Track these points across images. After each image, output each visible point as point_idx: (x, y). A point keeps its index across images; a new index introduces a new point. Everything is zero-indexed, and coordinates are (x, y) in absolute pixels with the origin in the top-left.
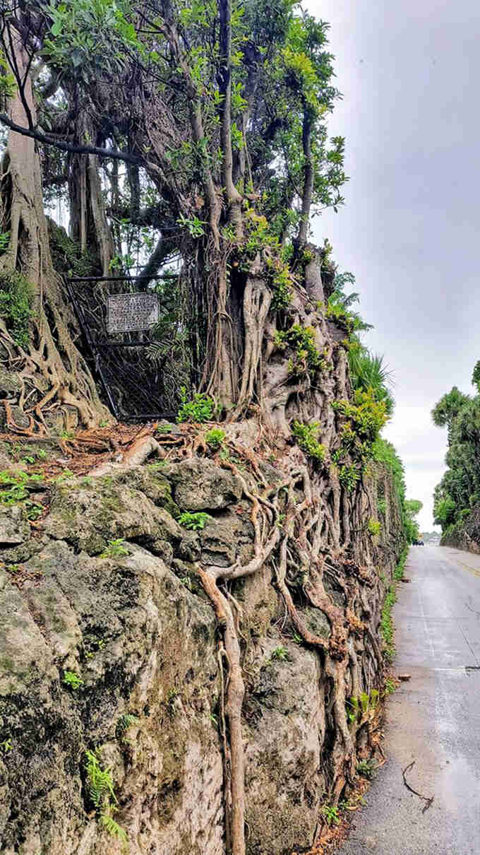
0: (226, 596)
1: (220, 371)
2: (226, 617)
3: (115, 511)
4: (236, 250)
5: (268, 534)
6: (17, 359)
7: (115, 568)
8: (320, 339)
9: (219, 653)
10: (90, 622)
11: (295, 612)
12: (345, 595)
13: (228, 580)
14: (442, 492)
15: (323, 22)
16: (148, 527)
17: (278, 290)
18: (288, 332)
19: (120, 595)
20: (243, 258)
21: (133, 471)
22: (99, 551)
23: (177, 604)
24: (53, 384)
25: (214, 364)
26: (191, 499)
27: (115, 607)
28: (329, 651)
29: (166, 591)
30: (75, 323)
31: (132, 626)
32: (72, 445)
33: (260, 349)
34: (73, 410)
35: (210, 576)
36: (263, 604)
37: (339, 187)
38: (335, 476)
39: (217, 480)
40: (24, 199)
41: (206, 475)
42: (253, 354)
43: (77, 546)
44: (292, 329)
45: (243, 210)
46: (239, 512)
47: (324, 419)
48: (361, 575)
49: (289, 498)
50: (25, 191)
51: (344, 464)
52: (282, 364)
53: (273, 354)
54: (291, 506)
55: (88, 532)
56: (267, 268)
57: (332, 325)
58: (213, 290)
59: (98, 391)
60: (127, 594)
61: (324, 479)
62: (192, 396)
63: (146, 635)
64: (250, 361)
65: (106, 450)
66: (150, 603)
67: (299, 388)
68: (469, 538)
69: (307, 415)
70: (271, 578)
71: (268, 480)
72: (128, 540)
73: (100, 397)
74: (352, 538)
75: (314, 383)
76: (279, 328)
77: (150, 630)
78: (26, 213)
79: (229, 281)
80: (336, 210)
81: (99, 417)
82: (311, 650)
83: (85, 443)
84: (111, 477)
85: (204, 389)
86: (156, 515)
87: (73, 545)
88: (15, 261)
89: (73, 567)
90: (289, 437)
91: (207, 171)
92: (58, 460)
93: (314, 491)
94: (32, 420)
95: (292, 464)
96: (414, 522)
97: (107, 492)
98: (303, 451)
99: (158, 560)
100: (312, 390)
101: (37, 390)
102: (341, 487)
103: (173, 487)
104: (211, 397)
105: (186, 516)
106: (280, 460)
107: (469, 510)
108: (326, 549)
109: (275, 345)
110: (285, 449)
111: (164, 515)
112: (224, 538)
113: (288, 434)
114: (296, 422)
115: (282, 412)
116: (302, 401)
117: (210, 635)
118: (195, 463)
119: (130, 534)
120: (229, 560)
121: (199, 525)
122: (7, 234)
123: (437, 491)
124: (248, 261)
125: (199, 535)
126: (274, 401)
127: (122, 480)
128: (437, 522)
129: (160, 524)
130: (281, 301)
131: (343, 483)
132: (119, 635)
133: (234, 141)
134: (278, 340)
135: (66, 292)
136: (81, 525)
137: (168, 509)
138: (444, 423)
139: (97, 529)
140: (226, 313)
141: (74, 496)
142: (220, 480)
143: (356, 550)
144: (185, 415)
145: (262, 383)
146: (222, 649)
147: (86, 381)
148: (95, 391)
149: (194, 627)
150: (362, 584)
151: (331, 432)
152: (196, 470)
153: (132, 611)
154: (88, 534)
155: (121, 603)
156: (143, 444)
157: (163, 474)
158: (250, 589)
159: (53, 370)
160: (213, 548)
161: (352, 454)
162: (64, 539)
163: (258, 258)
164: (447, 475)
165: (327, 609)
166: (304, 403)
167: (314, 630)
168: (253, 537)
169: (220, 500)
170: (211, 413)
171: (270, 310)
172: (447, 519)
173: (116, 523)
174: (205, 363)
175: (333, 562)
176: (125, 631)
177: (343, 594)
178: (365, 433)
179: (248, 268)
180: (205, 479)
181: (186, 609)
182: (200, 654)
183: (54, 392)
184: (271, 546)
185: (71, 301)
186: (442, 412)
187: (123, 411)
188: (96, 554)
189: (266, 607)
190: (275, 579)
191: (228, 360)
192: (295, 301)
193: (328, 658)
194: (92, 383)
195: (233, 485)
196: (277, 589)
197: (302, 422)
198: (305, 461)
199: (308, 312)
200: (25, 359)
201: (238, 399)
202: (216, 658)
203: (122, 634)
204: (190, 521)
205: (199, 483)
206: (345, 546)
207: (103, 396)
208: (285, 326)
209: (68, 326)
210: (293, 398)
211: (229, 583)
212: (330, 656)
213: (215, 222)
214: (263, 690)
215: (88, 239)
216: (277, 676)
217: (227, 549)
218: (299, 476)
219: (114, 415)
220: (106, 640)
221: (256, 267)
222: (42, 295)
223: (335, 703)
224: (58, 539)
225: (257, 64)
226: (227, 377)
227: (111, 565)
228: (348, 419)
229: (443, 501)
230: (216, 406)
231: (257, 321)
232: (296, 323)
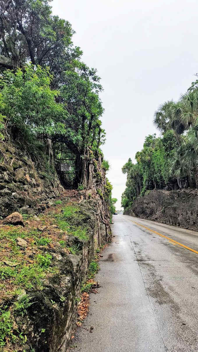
1: (84, 180)
14: (124, 196)
42: (91, 177)
44: (97, 173)
47: (102, 189)
51: (105, 197)
52: (95, 179)
56: (94, 162)
61: (102, 200)
64: (90, 179)
67: (98, 183)
68: (132, 212)
76: (95, 172)
85: (82, 184)
90: (97, 192)
93: (101, 202)
95: (97, 197)
96: (114, 206)
98: (99, 195)
100: (100, 183)
107: (133, 202)
109: (94, 176)
110: (96, 195)
114: (97, 189)
115: (95, 188)
123: (123, 195)
126: (94, 185)
128: (122, 206)
130: (95, 167)
131: (105, 200)
134: (95, 174)
138: (126, 173)
140: (86, 170)
144: (79, 189)
145: (92, 182)
151: (103, 191)
161: (107, 195)
163: (92, 160)
164: (126, 190)
166: (99, 186)
171: (93, 169)
172: (126, 205)
178: (109, 191)
186: (125, 169)
191: (86, 179)
192: (98, 167)
201: (88, 186)
210: (97, 185)
218: (99, 199)
221: (91, 162)
229: (125, 199)
230: (84, 187)
231: (91, 171)
232: (98, 171)
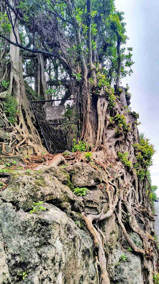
0: (97, 229)
1: (88, 132)
2: (99, 244)
3: (41, 186)
4: (94, 86)
5: (113, 198)
6: (9, 127)
7: (37, 220)
8: (127, 120)
9: (96, 263)
10: (17, 260)
11: (128, 235)
12: (144, 225)
13: (98, 221)
15: (122, 12)
16: (58, 195)
17: (110, 101)
18: (114, 117)
19: (39, 237)
20: (97, 89)
21: (52, 168)
22: (31, 208)
23: (74, 240)
24: (23, 138)
25: (86, 129)
26: (79, 181)
27: (36, 245)
28: (145, 255)
29: (67, 233)
30: (34, 117)
31: (46, 259)
32: (29, 160)
33: (104, 124)
34: (31, 148)
35: (89, 219)
36: (113, 232)
37: (131, 66)
38: (136, 174)
39: (91, 173)
40: (15, 71)
41: (86, 171)
42: (101, 126)
43: (18, 206)
44: (116, 116)
45: (96, 72)
46: (101, 188)
47: (130, 151)
48: (150, 216)
49: (120, 182)
50: (15, 67)
51: (138, 169)
52: (113, 130)
53: (109, 126)
54: (121, 186)
55: (24, 198)
56: (106, 93)
57: (130, 116)
58: (85, 102)
59: (42, 142)
60: (44, 236)
61: (131, 175)
62: (78, 143)
63: (55, 264)
64: (100, 128)
65: (42, 162)
66: (58, 242)
67: (120, 139)
69: (123, 150)
70: (115, 219)
71: (111, 174)
72: (47, 202)
73: (43, 144)
74: (143, 200)
75: (126, 137)
76: (111, 116)
77: (58, 261)
78: (15, 75)
79: (91, 98)
80: (130, 75)
81: (42, 151)
82: (137, 255)
83: (34, 159)
84: (41, 171)
85: (82, 140)
86: (62, 189)
87: (16, 206)
88: (11, 93)
89: (12, 219)
90: (117, 158)
91: (83, 56)
92: (21, 165)
93: (128, 180)
94: (14, 151)
95: (119, 168)
96: (155, 193)
97: (38, 177)
98: (122, 163)
99: (63, 213)
100: (125, 140)
101: (17, 140)
102: (138, 178)
103: (71, 176)
104: (85, 143)
105: (77, 190)
106: (114, 167)
108: (134, 204)
109: (110, 123)
110: (116, 163)
111: (66, 189)
112: (95, 200)
113: (116, 157)
114: (119, 152)
115: (113, 148)
116: (121, 144)
117: (91, 254)
118: (81, 165)
119: (48, 198)
120: (98, 211)
121: (83, 194)
122: (8, 83)
124: (99, 90)
125: (83, 198)
126: (110, 144)
127: (47, 172)
129: (65, 193)
130: (112, 105)
131: (139, 177)
132: (37, 266)
133: (93, 46)
134: (111, 120)
135: (31, 106)
136: (21, 194)
137: (68, 186)
139: (30, 196)
140: (90, 110)
141: (20, 178)
142: (92, 172)
143: (146, 205)
144: (75, 150)
145: (105, 137)
146: (97, 261)
147: (37, 138)
148: (41, 141)
149: (83, 251)
150: (150, 220)
151: (133, 156)
152: (81, 168)
153: (46, 248)
154: (25, 199)
155: (40, 243)
156: (57, 158)
157: (66, 170)
158: (108, 225)
159: (24, 132)
160: (90, 205)
161: (141, 165)
162: (10, 202)
163: (102, 89)
165: (140, 233)
166: (121, 145)
167: (135, 243)
168: (108, 200)
169: (92, 182)
170: (85, 149)
171: (107, 109)
173: (41, 192)
174: (82, 130)
175: (137, 210)
176: (41, 263)
177: (143, 225)
178: (147, 157)
179: (99, 93)
180: (85, 172)
181: (79, 242)
182: (86, 266)
183: (24, 140)
184: (115, 204)
185: (33, 109)
187: (51, 149)
188: (28, 211)
189: (115, 233)
190: (117, 219)
191: (91, 128)
192: (117, 106)
193: (145, 259)
194: (40, 139)
195: (99, 175)
196: (119, 224)
197: (121, 152)
198: (124, 167)
199: (122, 110)
200: (13, 128)
201: (96, 143)
202: (94, 266)
203: (40, 265)
204: (79, 192)
205: (82, 174)
206: (141, 203)
207: (44, 144)
208: (113, 115)
209: (31, 118)
210: (117, 143)
211: (98, 223)
212: (146, 258)
213: (86, 77)
214: (117, 279)
215: (40, 92)
216: (123, 271)
217: (96, 206)
218: (122, 173)
219: (48, 151)
220: (28, 271)
221: (102, 93)
222: (21, 105)
223: (148, 281)
224: (7, 202)
225: (100, 22)
226: (91, 135)
227: (35, 218)
228: (139, 151)
230: (87, 146)
231: (103, 113)
232: (118, 114)
